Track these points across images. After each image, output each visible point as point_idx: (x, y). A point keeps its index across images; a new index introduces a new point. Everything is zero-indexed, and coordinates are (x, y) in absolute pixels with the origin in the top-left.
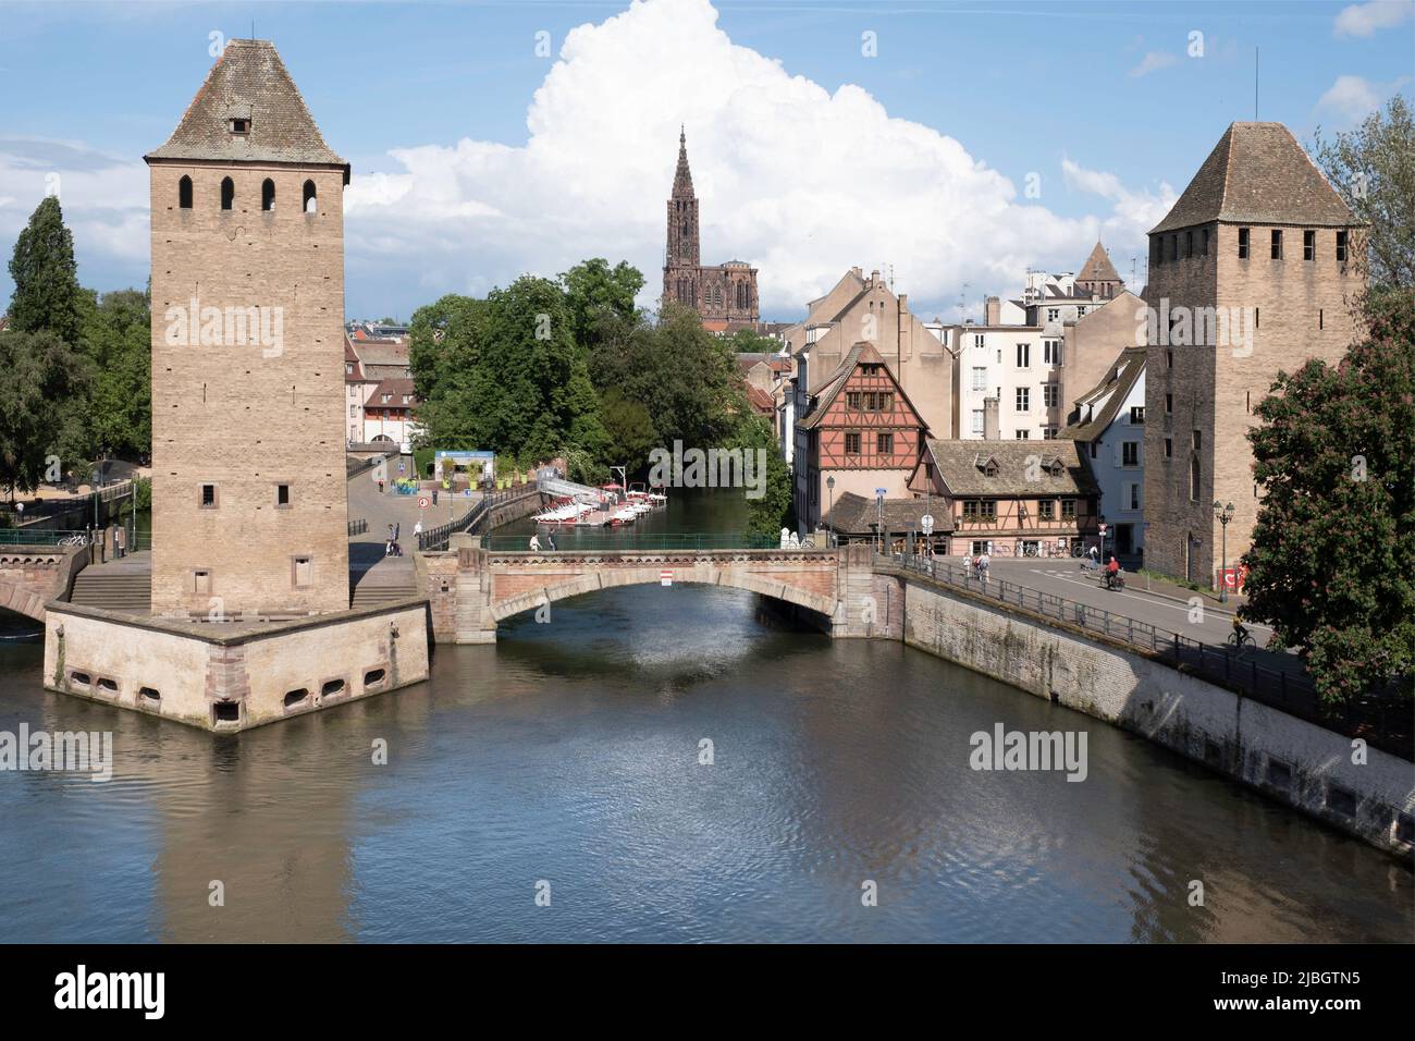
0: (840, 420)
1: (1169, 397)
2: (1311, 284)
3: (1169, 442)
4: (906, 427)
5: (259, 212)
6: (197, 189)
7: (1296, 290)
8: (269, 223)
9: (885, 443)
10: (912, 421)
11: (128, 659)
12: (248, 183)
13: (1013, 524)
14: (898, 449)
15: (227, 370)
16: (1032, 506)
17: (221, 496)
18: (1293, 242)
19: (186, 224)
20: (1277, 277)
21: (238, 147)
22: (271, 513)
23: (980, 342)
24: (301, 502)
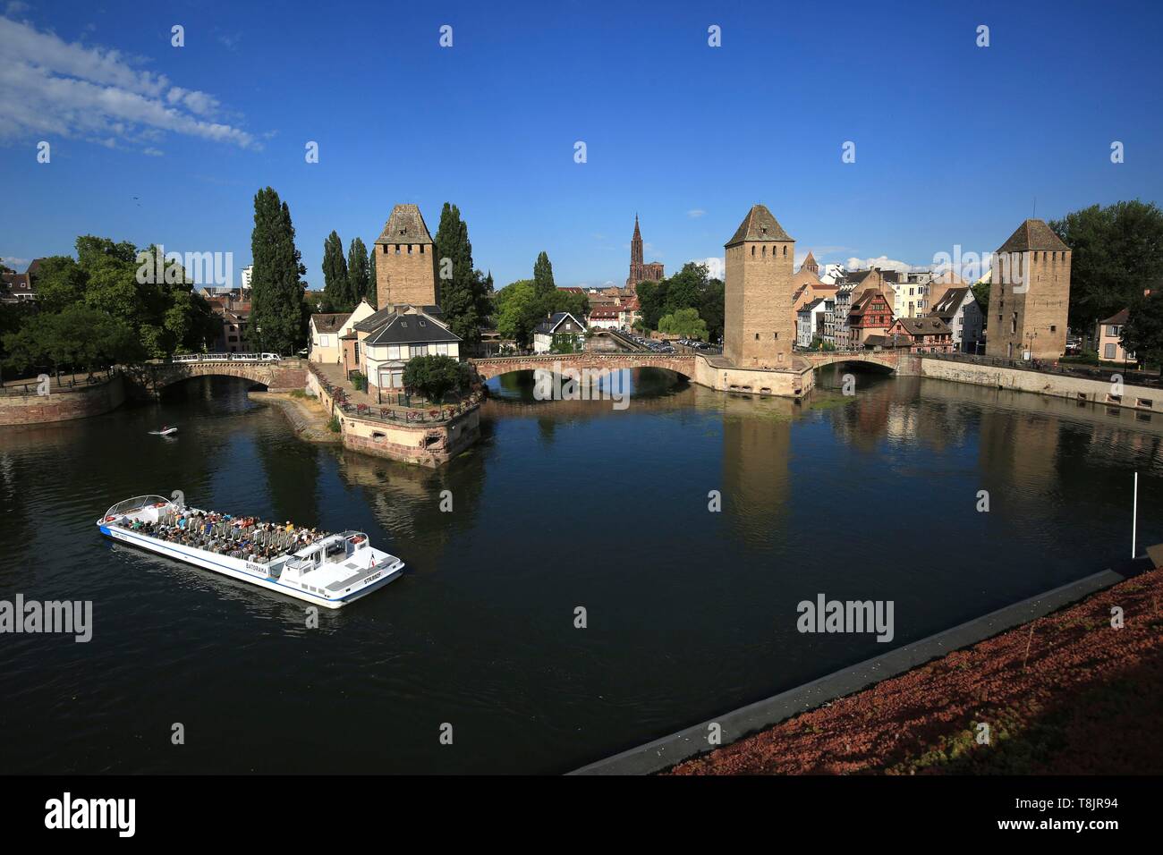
0: (870, 313)
1: (1002, 303)
2: (1054, 267)
3: (1001, 317)
4: (888, 315)
5: (772, 256)
6: (756, 249)
7: (1049, 270)
8: (775, 258)
9: (882, 320)
10: (889, 312)
11: (756, 380)
12: (770, 246)
13: (928, 343)
14: (885, 321)
15: (763, 301)
16: (933, 337)
17: (761, 337)
18: (1050, 255)
19: (754, 259)
20: (1045, 265)
21: (765, 237)
22: (773, 341)
23: (898, 288)
24: (781, 338)
